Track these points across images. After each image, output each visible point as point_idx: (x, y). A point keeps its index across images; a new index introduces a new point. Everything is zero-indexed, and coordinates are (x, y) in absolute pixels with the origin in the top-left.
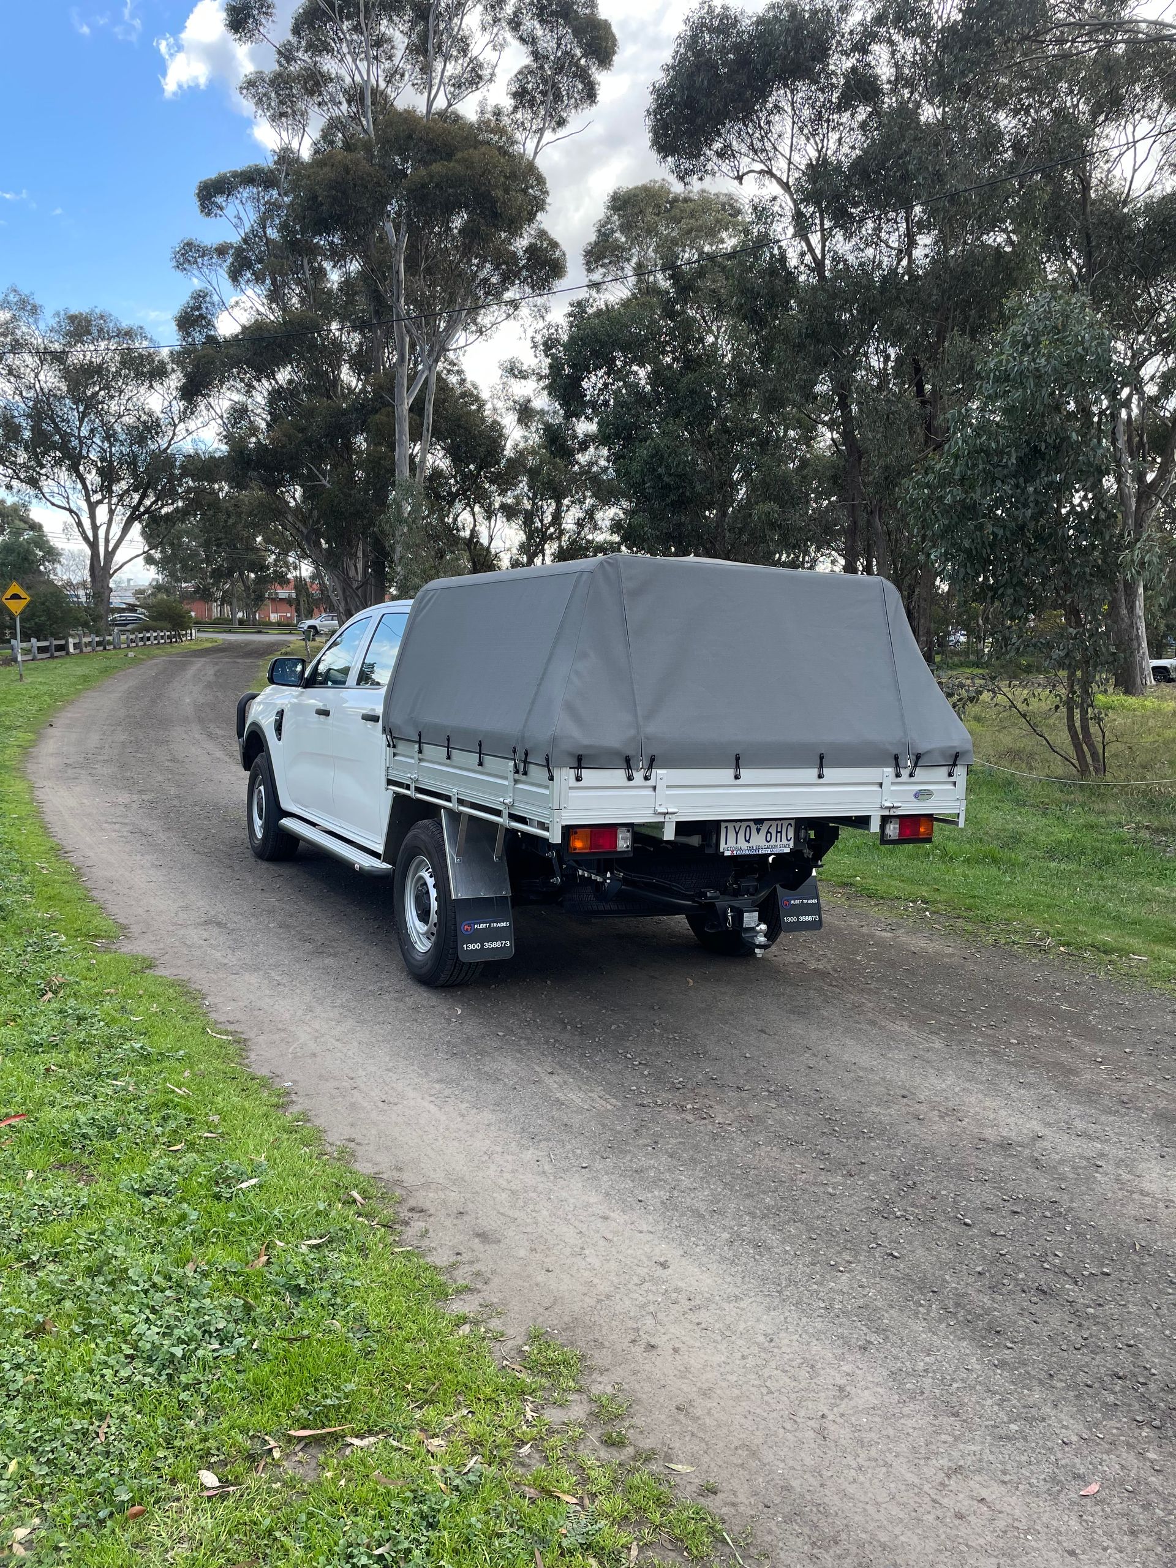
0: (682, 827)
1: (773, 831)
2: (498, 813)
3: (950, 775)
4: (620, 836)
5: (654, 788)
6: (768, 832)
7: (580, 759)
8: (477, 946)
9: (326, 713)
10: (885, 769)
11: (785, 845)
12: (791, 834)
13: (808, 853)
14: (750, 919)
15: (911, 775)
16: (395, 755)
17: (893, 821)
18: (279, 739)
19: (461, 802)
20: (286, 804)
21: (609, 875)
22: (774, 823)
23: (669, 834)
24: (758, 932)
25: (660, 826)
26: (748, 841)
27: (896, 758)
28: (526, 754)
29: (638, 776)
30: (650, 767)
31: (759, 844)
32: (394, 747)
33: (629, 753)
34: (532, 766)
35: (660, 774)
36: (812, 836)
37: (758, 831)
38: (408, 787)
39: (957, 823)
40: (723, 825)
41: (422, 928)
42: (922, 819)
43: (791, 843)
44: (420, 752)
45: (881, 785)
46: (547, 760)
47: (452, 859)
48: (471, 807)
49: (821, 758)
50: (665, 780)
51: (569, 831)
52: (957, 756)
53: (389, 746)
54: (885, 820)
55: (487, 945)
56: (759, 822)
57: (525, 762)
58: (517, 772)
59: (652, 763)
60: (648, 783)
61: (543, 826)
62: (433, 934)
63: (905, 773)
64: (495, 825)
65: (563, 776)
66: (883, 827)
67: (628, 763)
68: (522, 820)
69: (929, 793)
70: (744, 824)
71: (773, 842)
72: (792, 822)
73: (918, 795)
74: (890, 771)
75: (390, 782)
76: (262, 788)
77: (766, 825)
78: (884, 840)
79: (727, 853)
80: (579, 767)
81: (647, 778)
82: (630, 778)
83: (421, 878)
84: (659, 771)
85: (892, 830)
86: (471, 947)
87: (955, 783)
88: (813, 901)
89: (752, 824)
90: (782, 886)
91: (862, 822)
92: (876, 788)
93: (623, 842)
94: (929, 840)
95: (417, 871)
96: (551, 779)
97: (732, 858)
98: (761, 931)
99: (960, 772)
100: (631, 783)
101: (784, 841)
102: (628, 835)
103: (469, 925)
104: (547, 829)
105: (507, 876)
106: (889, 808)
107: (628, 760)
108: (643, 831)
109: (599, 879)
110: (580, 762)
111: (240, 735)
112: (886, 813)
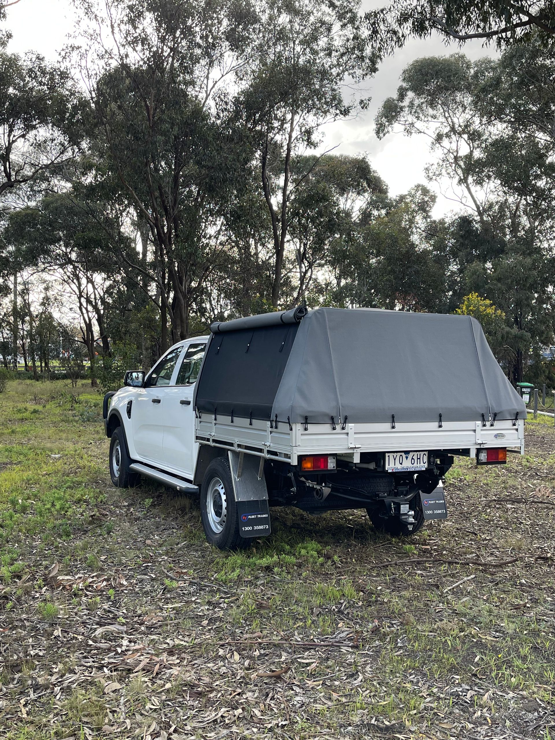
0: (365, 456)
1: (415, 458)
2: (261, 450)
3: (514, 425)
4: (329, 461)
5: (347, 434)
6: (412, 459)
7: (306, 418)
8: (250, 528)
9: (158, 401)
10: (477, 422)
11: (423, 466)
12: (426, 460)
13: (436, 472)
14: (404, 508)
15: (492, 425)
16: (200, 422)
17: (483, 451)
18: (129, 418)
19: (239, 446)
20: (134, 455)
21: (323, 485)
22: (416, 453)
23: (357, 459)
24: (409, 516)
25: (351, 455)
26: (401, 464)
27: (483, 416)
28: (276, 417)
29: (338, 427)
30: (345, 422)
31: (407, 465)
32: (200, 417)
33: (334, 414)
34: (279, 423)
35: (351, 427)
36: (439, 462)
37: (407, 458)
38: (208, 440)
39: (520, 452)
40: (387, 455)
41: (218, 519)
42: (500, 451)
43: (426, 465)
44: (215, 419)
45: (475, 431)
46: (289, 419)
47: (235, 479)
48: (246, 449)
49: (440, 416)
50: (353, 429)
51: (301, 458)
52: (517, 414)
53: (197, 417)
54: (479, 451)
55: (256, 528)
56: (407, 452)
57: (276, 421)
58: (272, 427)
59: (346, 420)
60: (344, 431)
61: (287, 456)
62: (224, 522)
63: (488, 424)
64: (259, 457)
65: (298, 428)
66: (477, 455)
67: (333, 421)
68: (275, 454)
69: (502, 435)
70: (399, 454)
71: (415, 464)
72: (426, 453)
73: (496, 436)
74: (479, 423)
75: (197, 438)
76: (119, 447)
77: (411, 454)
78: (479, 463)
79: (390, 471)
80: (306, 423)
81: (343, 428)
82: (334, 429)
83: (217, 490)
84: (350, 425)
85: (483, 457)
86: (247, 529)
87: (517, 430)
88: (441, 502)
89: (403, 454)
90: (423, 492)
91: (466, 452)
92: (472, 433)
93: (331, 464)
94: (505, 462)
95: (214, 486)
96: (291, 429)
97: (393, 474)
98: (411, 515)
99: (520, 423)
100: (334, 431)
101: (422, 464)
102: (334, 460)
103: (245, 516)
104: (290, 458)
105: (266, 488)
106: (480, 444)
107: (332, 418)
108: (342, 458)
109: (318, 487)
110: (306, 421)
111: (105, 416)
112: (478, 447)
